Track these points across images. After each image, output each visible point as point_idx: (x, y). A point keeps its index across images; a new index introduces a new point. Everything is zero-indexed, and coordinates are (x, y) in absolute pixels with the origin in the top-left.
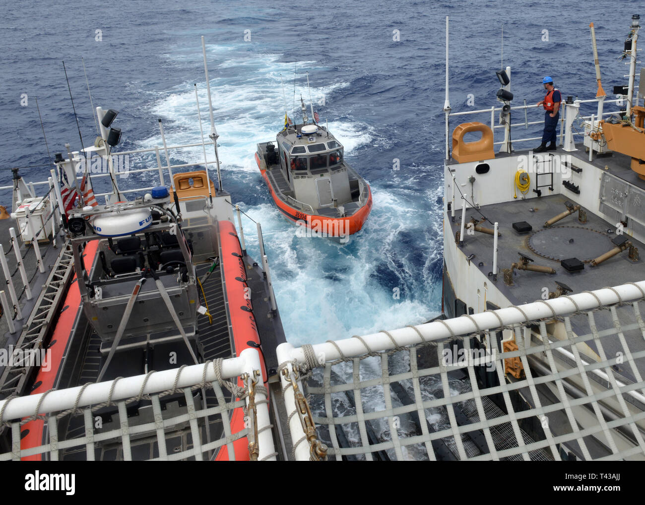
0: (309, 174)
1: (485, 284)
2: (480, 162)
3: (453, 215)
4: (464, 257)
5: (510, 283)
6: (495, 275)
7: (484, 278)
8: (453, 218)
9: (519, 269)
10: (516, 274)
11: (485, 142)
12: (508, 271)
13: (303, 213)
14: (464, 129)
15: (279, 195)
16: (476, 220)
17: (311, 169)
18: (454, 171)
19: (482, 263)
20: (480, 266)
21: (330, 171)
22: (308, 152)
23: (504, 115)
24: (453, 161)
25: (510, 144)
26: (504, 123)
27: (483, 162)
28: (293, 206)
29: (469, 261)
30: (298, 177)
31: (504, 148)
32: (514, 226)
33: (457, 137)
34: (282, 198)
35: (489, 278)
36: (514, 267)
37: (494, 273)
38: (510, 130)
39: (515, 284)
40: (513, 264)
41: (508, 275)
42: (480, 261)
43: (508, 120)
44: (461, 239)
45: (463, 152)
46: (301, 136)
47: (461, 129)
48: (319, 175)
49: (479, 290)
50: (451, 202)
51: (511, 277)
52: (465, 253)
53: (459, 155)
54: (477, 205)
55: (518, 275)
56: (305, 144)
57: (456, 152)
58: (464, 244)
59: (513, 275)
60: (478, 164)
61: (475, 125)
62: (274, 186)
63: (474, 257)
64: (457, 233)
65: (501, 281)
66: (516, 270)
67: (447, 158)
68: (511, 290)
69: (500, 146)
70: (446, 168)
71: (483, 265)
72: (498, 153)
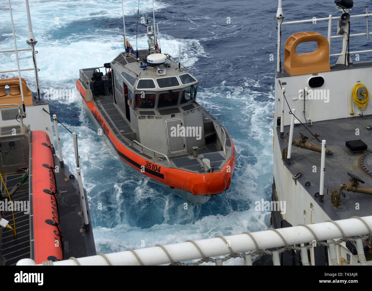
0: (157, 113)
1: (311, 204)
2: (314, 75)
3: (282, 131)
4: (291, 176)
5: (338, 205)
6: (322, 196)
7: (311, 199)
8: (282, 134)
9: (348, 190)
10: (345, 196)
11: (320, 54)
12: (336, 192)
13: (156, 163)
14: (297, 38)
15: (119, 137)
16: (305, 137)
17: (159, 107)
18: (284, 84)
19: (309, 183)
20: (307, 186)
21: (182, 110)
22: (157, 88)
23: (342, 24)
24: (284, 73)
25: (348, 56)
26: (342, 33)
27: (317, 74)
28: (141, 154)
29: (295, 180)
30: (144, 118)
31: (342, 60)
32: (348, 144)
33: (289, 48)
34: (123, 141)
35: (315, 199)
36: (343, 188)
37: (321, 193)
38: (348, 41)
39: (344, 207)
40: (341, 185)
41: (336, 196)
42: (307, 181)
43: (346, 30)
44: (289, 157)
45: (296, 64)
46: (145, 67)
47: (294, 39)
48: (170, 116)
49: (305, 212)
50: (280, 117)
51: (338, 198)
52: (292, 172)
53: (291, 67)
54: (310, 120)
55: (347, 197)
56: (153, 77)
57: (288, 64)
58: (292, 162)
59: (342, 197)
60: (311, 77)
61: (309, 35)
62: (110, 124)
63: (301, 176)
64: (284, 150)
65: (328, 202)
66: (344, 191)
67: (278, 70)
68: (338, 213)
69: (336, 58)
70: (276, 80)
71: (310, 185)
72: (334, 65)
